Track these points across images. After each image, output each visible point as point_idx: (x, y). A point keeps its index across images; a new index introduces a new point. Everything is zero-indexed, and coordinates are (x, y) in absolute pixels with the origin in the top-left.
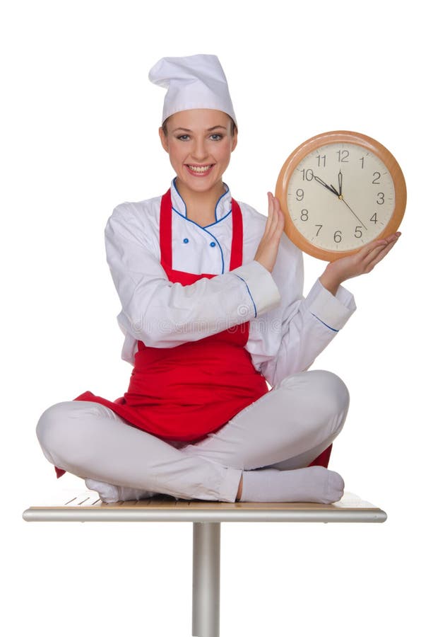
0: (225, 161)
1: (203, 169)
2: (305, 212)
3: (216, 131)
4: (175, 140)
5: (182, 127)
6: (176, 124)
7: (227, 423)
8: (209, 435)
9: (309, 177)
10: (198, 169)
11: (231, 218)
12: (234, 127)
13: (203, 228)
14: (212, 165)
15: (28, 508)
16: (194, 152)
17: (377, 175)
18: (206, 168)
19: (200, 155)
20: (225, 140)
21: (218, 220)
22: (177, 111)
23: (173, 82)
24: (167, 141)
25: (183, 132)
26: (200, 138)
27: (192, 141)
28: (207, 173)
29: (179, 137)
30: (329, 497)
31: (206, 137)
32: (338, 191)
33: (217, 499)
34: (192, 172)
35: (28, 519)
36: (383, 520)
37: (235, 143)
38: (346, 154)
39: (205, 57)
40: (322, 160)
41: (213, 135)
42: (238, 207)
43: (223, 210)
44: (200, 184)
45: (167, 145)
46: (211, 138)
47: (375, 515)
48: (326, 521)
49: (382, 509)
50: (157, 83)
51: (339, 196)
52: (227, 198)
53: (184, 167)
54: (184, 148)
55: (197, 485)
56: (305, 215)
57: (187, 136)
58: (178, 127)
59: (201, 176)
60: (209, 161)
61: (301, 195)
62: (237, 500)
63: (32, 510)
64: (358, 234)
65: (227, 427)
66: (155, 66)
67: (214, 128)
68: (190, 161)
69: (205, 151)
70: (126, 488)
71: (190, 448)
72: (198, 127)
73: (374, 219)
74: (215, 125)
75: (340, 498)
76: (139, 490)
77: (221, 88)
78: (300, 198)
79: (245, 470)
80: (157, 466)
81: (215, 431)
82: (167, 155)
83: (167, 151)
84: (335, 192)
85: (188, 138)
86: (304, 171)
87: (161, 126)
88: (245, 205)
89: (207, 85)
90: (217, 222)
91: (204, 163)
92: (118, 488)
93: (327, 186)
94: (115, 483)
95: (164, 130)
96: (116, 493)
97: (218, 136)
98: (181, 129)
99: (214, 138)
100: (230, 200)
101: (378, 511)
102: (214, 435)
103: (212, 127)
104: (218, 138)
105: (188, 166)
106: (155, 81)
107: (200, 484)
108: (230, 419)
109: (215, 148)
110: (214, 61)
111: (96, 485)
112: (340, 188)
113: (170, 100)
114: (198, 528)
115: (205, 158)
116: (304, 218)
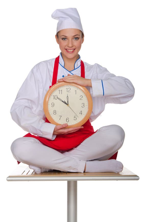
0: (79, 47)
1: (71, 50)
2: (55, 111)
3: (76, 36)
4: (61, 40)
5: (64, 35)
6: (62, 34)
7: (80, 144)
8: (74, 148)
9: (56, 98)
10: (70, 50)
11: (81, 68)
12: (83, 35)
13: (70, 72)
14: (75, 49)
15: (8, 176)
16: (68, 44)
17: (81, 97)
18: (72, 50)
19: (70, 45)
20: (79, 40)
21: (75, 68)
22: (62, 29)
23: (60, 18)
24: (58, 40)
25: (64, 37)
26: (70, 39)
27: (67, 40)
28: (73, 52)
29: (62, 39)
30: (118, 171)
31: (72, 39)
32: (67, 103)
33: (77, 172)
34: (68, 51)
35: (8, 180)
36: (138, 179)
37: (83, 40)
38: (69, 89)
39: (72, 9)
40: (61, 92)
41: (75, 38)
42: (83, 63)
43: (78, 65)
44: (70, 56)
45: (58, 42)
46: (74, 39)
47: (135, 177)
48: (117, 180)
49: (137, 175)
50: (54, 19)
51: (67, 105)
52: (79, 61)
53: (65, 50)
54: (64, 43)
55: (70, 167)
56: (55, 112)
57: (66, 38)
58: (62, 35)
59: (71, 53)
60: (74, 48)
61: (53, 105)
62: (84, 172)
63: (9, 177)
64: (75, 119)
65: (80, 145)
66: (54, 12)
67: (76, 35)
68: (67, 48)
69: (72, 44)
70: (43, 168)
71: (67, 153)
72: (70, 35)
73: (81, 113)
74: (76, 34)
75: (122, 171)
76: (48, 169)
77: (78, 21)
78: (53, 106)
79: (87, 161)
80: (55, 160)
81: (76, 147)
82: (58, 45)
83: (58, 44)
84: (66, 103)
85: (66, 39)
86: (54, 96)
87: (56, 34)
88: (86, 63)
89: (73, 20)
90: (75, 69)
91: (72, 48)
92: (41, 168)
93: (63, 101)
94: (40, 167)
95: (57, 36)
96: (40, 170)
97: (77, 38)
98: (63, 36)
99: (75, 39)
100: (80, 61)
101: (136, 176)
102: (75, 148)
103: (75, 35)
104: (77, 39)
105: (66, 49)
106: (54, 18)
107: (71, 166)
108: (81, 143)
109: (76, 43)
110: (75, 10)
111: (33, 167)
112: (68, 102)
113: (59, 25)
114: (69, 183)
115: (72, 47)
116: (55, 113)
